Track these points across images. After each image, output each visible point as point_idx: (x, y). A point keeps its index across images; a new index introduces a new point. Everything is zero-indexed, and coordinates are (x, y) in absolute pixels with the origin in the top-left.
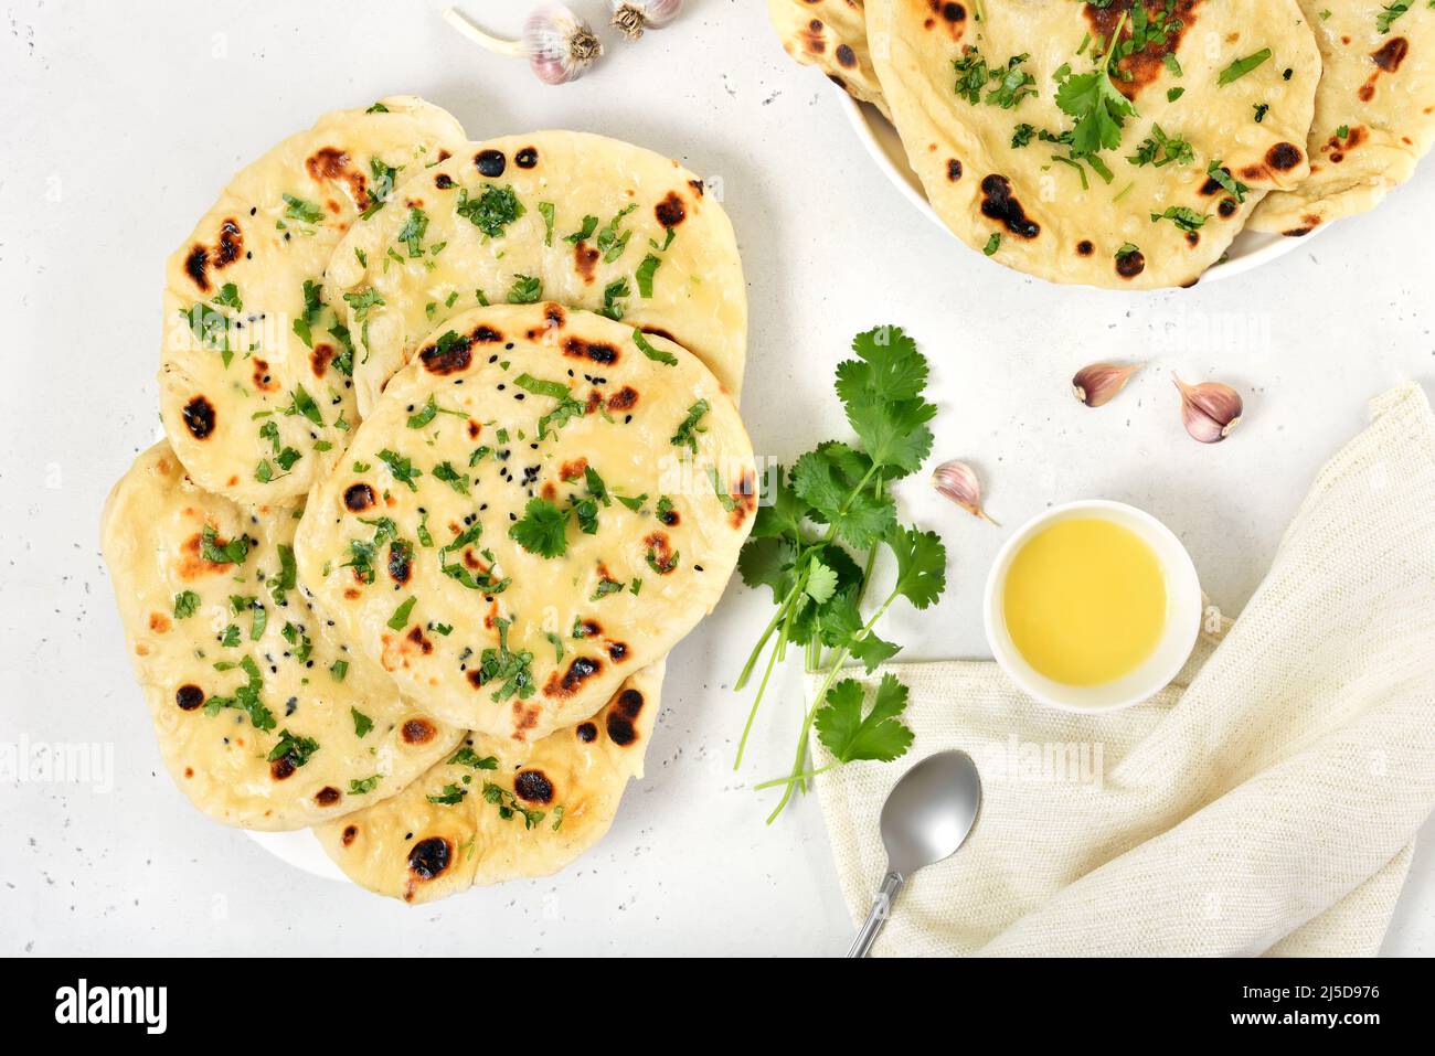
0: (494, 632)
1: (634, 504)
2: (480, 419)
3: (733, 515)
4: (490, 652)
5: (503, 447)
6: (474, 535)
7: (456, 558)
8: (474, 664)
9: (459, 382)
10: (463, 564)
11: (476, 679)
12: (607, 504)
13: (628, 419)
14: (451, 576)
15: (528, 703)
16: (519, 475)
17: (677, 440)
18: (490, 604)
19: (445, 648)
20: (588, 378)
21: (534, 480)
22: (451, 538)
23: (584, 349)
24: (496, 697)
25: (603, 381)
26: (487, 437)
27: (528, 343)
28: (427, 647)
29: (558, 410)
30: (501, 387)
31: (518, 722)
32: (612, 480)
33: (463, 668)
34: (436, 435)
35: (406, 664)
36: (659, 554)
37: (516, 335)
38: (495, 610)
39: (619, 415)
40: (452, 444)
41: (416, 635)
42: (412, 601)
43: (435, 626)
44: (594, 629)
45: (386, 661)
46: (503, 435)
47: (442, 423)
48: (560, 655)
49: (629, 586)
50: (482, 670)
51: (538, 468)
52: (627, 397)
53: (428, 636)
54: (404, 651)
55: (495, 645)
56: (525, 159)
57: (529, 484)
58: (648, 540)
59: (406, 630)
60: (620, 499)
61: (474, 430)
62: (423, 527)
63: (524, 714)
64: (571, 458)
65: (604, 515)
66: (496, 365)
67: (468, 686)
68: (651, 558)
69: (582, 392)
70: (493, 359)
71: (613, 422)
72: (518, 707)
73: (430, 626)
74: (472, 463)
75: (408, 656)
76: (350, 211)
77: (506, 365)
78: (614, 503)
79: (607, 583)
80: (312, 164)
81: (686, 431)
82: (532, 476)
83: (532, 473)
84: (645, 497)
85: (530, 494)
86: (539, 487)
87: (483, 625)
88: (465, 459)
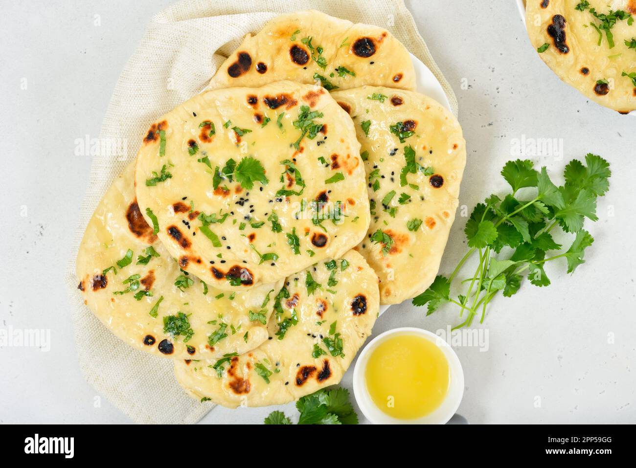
0: (302, 144)
1: (205, 160)
2: (247, 240)
3: (164, 128)
4: (310, 137)
5: (246, 221)
6: (282, 192)
7: (296, 188)
8: (320, 136)
9: (245, 262)
10: (295, 183)
11: (323, 129)
12: (217, 168)
13: (184, 199)
14: (303, 181)
15: (307, 104)
16: (247, 204)
17: (169, 176)
18: (296, 157)
19: (327, 151)
20: (189, 227)
21: (242, 199)
22: (293, 198)
23: (182, 240)
24: (321, 116)
25: (184, 221)
26: (249, 230)
27: (203, 259)
28: (334, 158)
29: (211, 222)
30: (229, 248)
31: (317, 98)
32: (209, 178)
33: (326, 138)
34: (270, 246)
35: (348, 157)
36: (208, 132)
37: (206, 266)
38: (296, 154)
39: (187, 203)
40: (266, 238)
41: (336, 166)
42: (327, 182)
43: (325, 164)
44: (259, 118)
45: (356, 163)
46: (242, 227)
47: (264, 250)
48: (281, 116)
49: (230, 127)
50: (318, 132)
51: (237, 203)
52: (178, 208)
53: (331, 162)
54: (345, 163)
55: (306, 139)
56: (150, 341)
57: (246, 198)
58: (210, 141)
59: (339, 171)
60: (210, 166)
61: (252, 237)
62: (301, 211)
63: (312, 99)
64: (220, 198)
65: (222, 164)
66: (224, 258)
67: (329, 129)
68: (213, 132)
69: (196, 223)
70: (223, 262)
71: (192, 201)
72: (313, 104)
73: (327, 166)
74: (263, 224)
75: (345, 159)
76: (243, 360)
77: (220, 256)
78: (214, 167)
79: (240, 134)
80: (246, 391)
81: (163, 176)
82: (242, 201)
83: (241, 203)
84: (199, 161)
85: (248, 194)
86: (242, 195)
87: (304, 151)
88: (264, 228)
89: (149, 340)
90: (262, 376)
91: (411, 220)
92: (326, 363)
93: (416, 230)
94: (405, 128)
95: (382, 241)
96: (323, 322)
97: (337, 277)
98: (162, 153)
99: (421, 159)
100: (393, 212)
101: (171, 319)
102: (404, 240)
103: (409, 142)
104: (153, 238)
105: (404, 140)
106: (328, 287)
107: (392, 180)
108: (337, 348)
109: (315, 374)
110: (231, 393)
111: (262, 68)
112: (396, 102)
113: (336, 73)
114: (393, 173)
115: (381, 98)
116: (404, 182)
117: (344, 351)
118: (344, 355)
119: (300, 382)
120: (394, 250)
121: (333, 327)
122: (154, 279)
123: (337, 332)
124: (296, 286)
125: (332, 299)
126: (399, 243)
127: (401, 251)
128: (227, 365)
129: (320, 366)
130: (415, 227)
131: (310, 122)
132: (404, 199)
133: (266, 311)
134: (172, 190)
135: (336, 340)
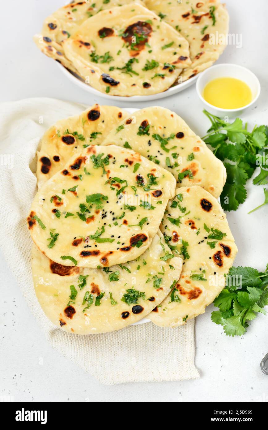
0: (107, 170)
1: (69, 215)
2: (124, 226)
3: (34, 215)
4: (107, 165)
5: (115, 221)
6: (118, 193)
7: (122, 185)
8: (111, 160)
9: (133, 235)
10: (120, 184)
11: (110, 156)
12: (78, 213)
13: (75, 238)
14: (123, 180)
15: (91, 154)
16: (108, 214)
17: (57, 235)
18: (110, 176)
19: (121, 162)
20: (90, 247)
21: (103, 215)
22: (126, 190)
23: (93, 253)
24: (103, 154)
25: (85, 247)
26: (120, 222)
27: (112, 251)
28: (127, 160)
29: (99, 236)
30: (119, 237)
31: (94, 149)
32: (78, 220)
33: (114, 158)
34: (138, 218)
35: (132, 155)
36: (58, 201)
37: (117, 252)
38: (108, 176)
39: (78, 238)
40: (132, 217)
41: (131, 163)
42: (134, 172)
43: (125, 167)
44: (76, 178)
45: (138, 155)
46: (116, 224)
47: (137, 222)
48: (85, 170)
49: (66, 192)
50: (108, 160)
51: (102, 218)
52: (76, 243)
53: (127, 163)
54: (134, 158)
55: (106, 167)
57: (104, 213)
58: (62, 204)
59: (134, 163)
60: (73, 215)
61: (125, 222)
62: (135, 191)
64: (92, 223)
65: (78, 209)
66: (122, 242)
67: (111, 154)
68: (60, 199)
69: (91, 242)
70: (123, 244)
71: (80, 236)
72: (94, 152)
73: (127, 166)
74: (124, 213)
75: (132, 157)
76: (182, 283)
77: (119, 243)
78: (75, 213)
79: (73, 191)
80: (200, 292)
81: (54, 238)
82: (104, 215)
83: (104, 216)
84: (66, 217)
85: (103, 210)
86: (101, 213)
87: (111, 171)
88: (127, 214)
89: (125, 315)
90: (199, 280)
91: (187, 158)
92: (222, 245)
93: (194, 158)
94: (144, 128)
95: (185, 176)
96: (199, 229)
97: (183, 206)
98: (44, 227)
99: (164, 136)
100: (176, 165)
101: (126, 296)
102: (193, 165)
103: (151, 132)
104: (77, 270)
105: (149, 133)
106: (184, 214)
107: (161, 154)
108: (218, 235)
109: (223, 254)
110: (194, 301)
111: (57, 159)
112: (129, 122)
113: (92, 139)
114: (159, 152)
115: (121, 127)
116: (167, 151)
117: (223, 232)
118: (225, 234)
119: (220, 264)
120: (194, 173)
121: (206, 228)
122: (98, 286)
123: (210, 228)
124: (169, 230)
125: (191, 217)
126: (193, 169)
127: (197, 170)
128: (177, 293)
129: (221, 249)
130: (192, 158)
131: (101, 161)
132: (175, 156)
133: (168, 252)
134: (65, 240)
135: (214, 232)
